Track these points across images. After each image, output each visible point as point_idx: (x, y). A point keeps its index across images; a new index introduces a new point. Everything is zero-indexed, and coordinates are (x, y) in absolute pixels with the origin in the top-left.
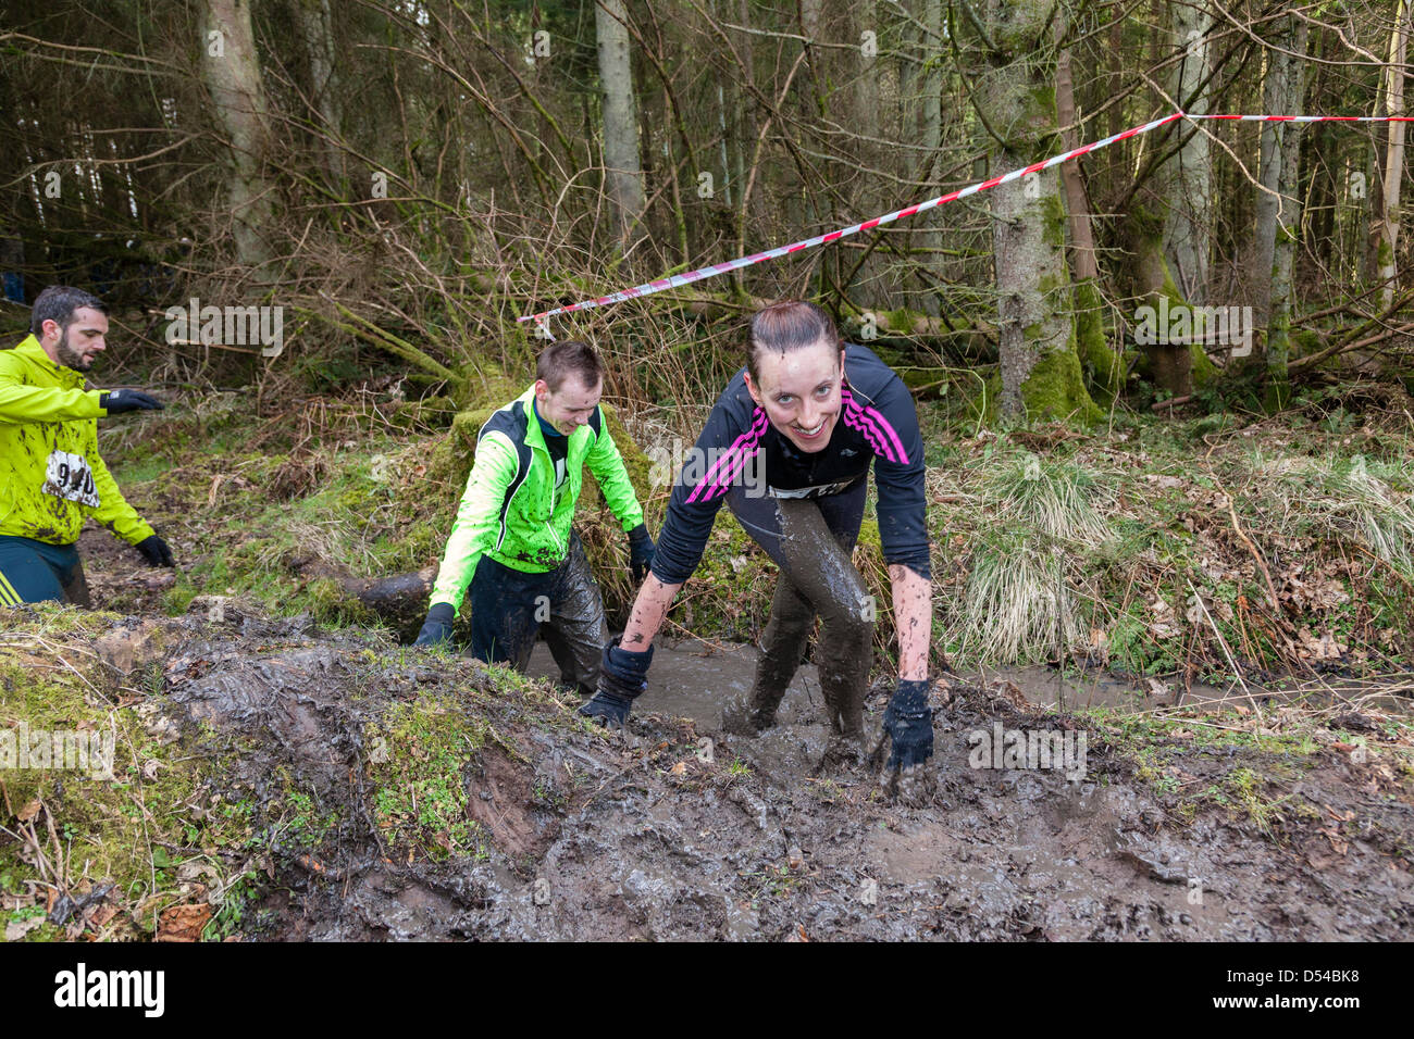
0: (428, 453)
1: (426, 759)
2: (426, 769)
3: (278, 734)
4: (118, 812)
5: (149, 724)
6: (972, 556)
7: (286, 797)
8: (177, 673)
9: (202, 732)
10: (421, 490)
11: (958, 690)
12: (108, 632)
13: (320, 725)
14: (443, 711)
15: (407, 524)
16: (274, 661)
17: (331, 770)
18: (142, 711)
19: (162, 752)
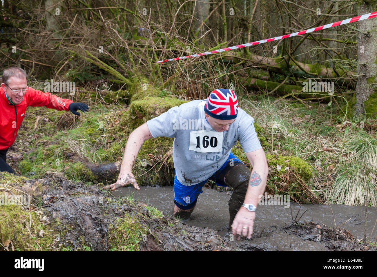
0: (120, 115)
1: (128, 238)
2: (127, 242)
3: (80, 225)
4: (32, 247)
5: (41, 218)
6: (336, 174)
7: (83, 247)
8: (46, 200)
9: (56, 222)
10: (116, 130)
11: (324, 230)
12: (25, 184)
13: (93, 223)
14: (134, 222)
15: (110, 143)
16: (78, 199)
17: (97, 239)
18: (38, 213)
19: (44, 228)
